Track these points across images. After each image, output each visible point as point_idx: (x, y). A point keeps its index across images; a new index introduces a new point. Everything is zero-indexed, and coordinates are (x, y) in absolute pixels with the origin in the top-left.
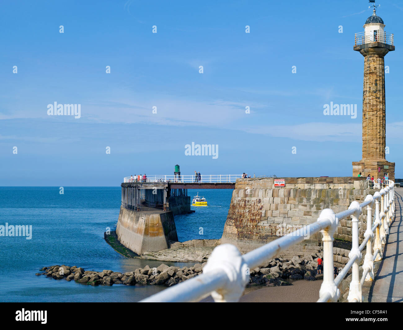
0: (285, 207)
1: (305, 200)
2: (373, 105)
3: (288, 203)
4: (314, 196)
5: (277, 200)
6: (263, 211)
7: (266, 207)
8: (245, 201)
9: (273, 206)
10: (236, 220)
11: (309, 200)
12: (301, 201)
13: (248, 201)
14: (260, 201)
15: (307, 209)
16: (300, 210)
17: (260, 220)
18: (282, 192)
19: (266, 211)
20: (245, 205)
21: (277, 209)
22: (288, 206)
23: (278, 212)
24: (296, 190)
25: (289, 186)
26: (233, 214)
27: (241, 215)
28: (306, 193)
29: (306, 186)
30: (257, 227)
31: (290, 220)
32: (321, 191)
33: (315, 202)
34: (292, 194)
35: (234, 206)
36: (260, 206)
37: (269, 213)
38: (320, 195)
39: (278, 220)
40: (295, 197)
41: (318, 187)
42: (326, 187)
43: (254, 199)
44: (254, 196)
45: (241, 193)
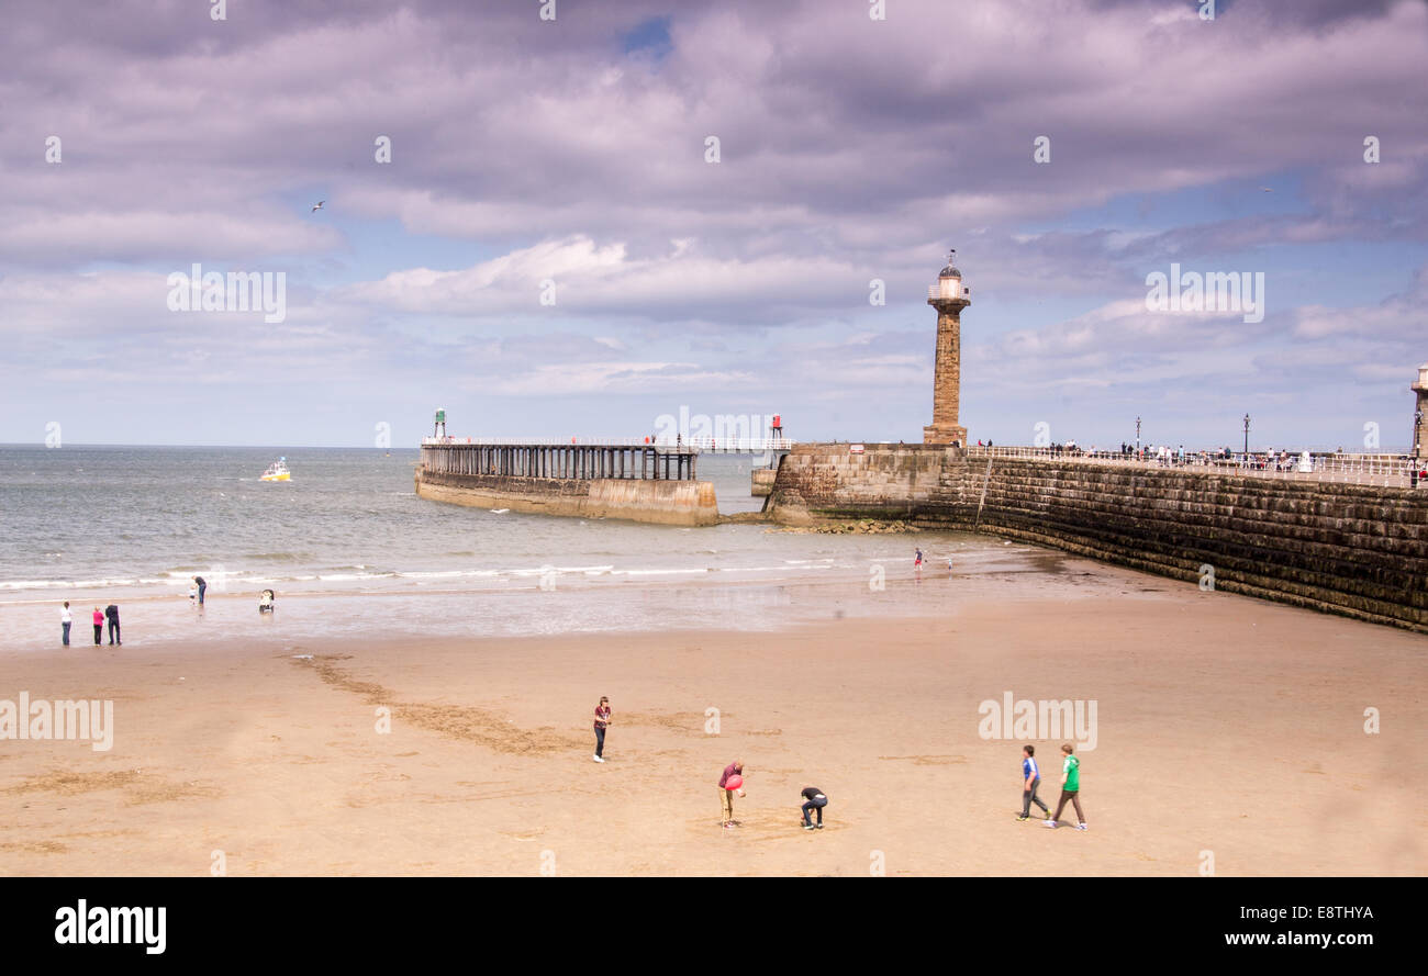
0: (865, 475)
1: (887, 467)
2: (949, 367)
3: (868, 470)
4: (897, 464)
5: (855, 467)
6: (839, 479)
7: (842, 473)
8: (814, 469)
9: (851, 473)
10: (801, 489)
11: (892, 466)
12: (883, 469)
13: (818, 468)
14: (834, 468)
15: (890, 476)
16: (883, 477)
17: (836, 488)
18: (860, 458)
19: (843, 479)
20: (814, 473)
21: (855, 476)
22: (869, 473)
23: (857, 479)
24: (877, 457)
25: (868, 452)
26: (797, 482)
27: (808, 484)
28: (889, 460)
29: (887, 453)
30: (832, 495)
31: (871, 488)
32: (905, 458)
33: (900, 468)
34: (872, 460)
35: (793, 474)
36: (834, 473)
37: (846, 480)
38: (905, 463)
39: (857, 488)
40: (876, 463)
41: (901, 453)
42: (910, 453)
43: (825, 466)
44: (826, 462)
45: (807, 459)
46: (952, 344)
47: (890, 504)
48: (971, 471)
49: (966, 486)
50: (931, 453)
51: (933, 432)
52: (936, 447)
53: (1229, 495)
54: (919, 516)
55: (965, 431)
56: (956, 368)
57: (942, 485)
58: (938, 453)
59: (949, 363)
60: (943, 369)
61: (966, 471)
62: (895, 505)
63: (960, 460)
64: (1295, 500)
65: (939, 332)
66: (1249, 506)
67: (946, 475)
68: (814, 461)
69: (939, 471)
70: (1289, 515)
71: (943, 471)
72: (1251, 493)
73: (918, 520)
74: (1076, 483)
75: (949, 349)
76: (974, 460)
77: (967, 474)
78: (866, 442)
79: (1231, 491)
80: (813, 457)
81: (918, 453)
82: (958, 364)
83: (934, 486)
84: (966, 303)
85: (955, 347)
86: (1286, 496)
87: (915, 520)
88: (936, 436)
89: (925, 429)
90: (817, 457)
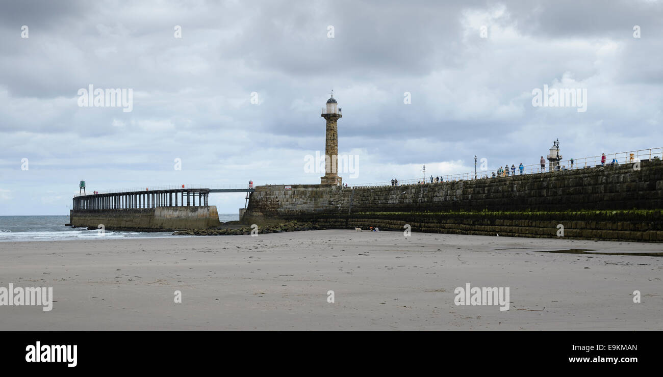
0: (292, 200)
1: (303, 196)
2: (333, 147)
3: (294, 198)
4: (308, 195)
5: (287, 197)
6: (280, 203)
7: (281, 200)
8: (267, 198)
9: (285, 200)
10: (261, 208)
11: (305, 196)
12: (301, 197)
13: (269, 198)
14: (277, 197)
15: (305, 201)
16: (301, 201)
17: (278, 208)
18: (290, 193)
20: (267, 200)
21: (287, 201)
23: (288, 203)
24: (298, 191)
25: (293, 189)
26: (258, 205)
27: (264, 205)
28: (304, 193)
29: (303, 189)
30: (276, 211)
31: (296, 207)
32: (312, 191)
33: (309, 197)
34: (296, 193)
35: (257, 201)
36: (277, 199)
37: (283, 203)
38: (312, 194)
39: (288, 207)
40: (298, 194)
41: (310, 189)
42: (314, 189)
43: (273, 196)
44: (273, 195)
45: (263, 193)
46: (334, 136)
47: (305, 214)
48: (344, 197)
49: (342, 204)
50: (325, 189)
51: (325, 180)
52: (326, 186)
53: (469, 190)
54: (319, 220)
55: (341, 178)
56: (336, 148)
57: (330, 204)
58: (328, 189)
59: (332, 145)
60: (329, 148)
61: (341, 196)
62: (307, 215)
63: (339, 191)
64: (501, 187)
65: (327, 130)
66: (479, 193)
67: (332, 199)
68: (267, 194)
69: (329, 198)
70: (498, 194)
71: (331, 197)
72: (480, 187)
73: (319, 222)
74: (395, 196)
75: (332, 138)
76: (346, 191)
77: (342, 198)
78: (292, 184)
79: (470, 188)
80: (266, 192)
81: (318, 189)
82: (337, 146)
83: (326, 205)
84: (340, 116)
85: (335, 137)
86: (497, 185)
87: (316, 222)
88: (327, 182)
89: (322, 178)
90: (268, 192)
